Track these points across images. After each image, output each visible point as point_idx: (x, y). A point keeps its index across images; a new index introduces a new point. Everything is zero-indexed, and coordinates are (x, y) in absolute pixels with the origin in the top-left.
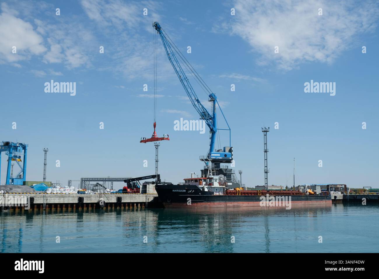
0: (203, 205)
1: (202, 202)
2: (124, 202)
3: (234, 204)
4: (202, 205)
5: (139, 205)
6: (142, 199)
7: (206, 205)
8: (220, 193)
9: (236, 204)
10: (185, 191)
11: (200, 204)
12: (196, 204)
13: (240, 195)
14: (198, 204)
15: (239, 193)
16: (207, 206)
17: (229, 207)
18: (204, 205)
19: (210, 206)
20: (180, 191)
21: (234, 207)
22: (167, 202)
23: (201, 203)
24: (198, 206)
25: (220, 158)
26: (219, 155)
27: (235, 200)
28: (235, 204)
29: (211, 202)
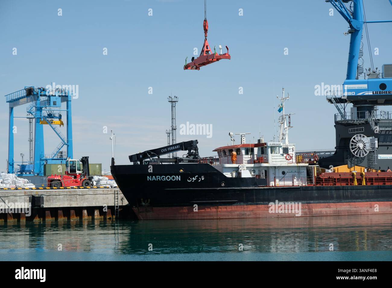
0: (236, 211)
1: (231, 204)
2: (52, 206)
3: (338, 209)
4: (230, 212)
5: (97, 213)
6: (104, 199)
7: (243, 213)
8: (295, 180)
9: (344, 207)
10: (178, 178)
11: (225, 210)
12: (214, 210)
13: (364, 183)
14: (220, 210)
15: (360, 181)
16: (248, 213)
17: (321, 216)
18: (238, 213)
19: (255, 214)
20: (165, 178)
21: (337, 215)
22: (142, 206)
23: (228, 207)
24: (219, 213)
25: (367, 94)
26: (365, 86)
27: (340, 199)
28: (342, 209)
29: (257, 204)
